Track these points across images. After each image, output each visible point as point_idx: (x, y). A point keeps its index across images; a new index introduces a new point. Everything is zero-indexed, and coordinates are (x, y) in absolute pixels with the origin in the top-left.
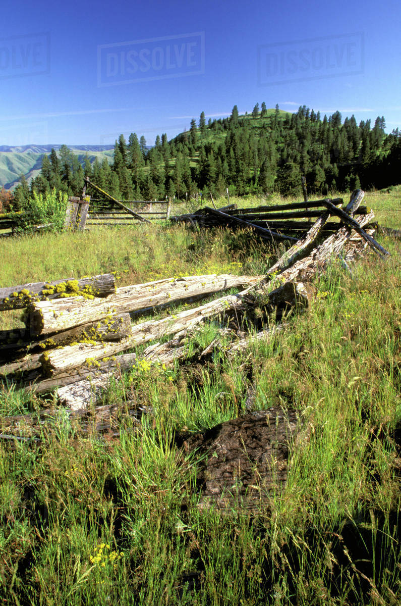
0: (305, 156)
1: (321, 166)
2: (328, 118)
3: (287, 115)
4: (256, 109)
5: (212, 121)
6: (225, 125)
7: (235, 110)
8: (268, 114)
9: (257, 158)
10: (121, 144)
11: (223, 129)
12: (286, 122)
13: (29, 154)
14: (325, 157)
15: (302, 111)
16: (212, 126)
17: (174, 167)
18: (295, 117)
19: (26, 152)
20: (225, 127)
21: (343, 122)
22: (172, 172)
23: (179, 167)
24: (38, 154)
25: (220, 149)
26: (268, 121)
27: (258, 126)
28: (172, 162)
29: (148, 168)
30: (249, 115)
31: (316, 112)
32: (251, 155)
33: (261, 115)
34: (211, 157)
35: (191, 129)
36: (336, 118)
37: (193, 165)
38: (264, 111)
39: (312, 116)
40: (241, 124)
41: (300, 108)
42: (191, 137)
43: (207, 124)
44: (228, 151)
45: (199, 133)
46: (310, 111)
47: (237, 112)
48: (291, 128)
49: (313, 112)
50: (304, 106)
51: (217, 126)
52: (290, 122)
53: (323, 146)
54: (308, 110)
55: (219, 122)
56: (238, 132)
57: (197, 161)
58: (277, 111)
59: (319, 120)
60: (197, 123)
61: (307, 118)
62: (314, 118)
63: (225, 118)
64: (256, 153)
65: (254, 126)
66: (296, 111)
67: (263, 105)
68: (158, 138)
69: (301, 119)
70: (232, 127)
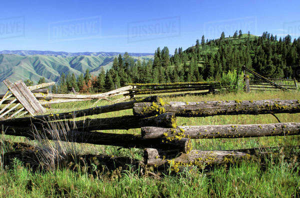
0: (270, 62)
1: (281, 68)
2: (282, 39)
3: (255, 37)
4: (235, 34)
5: (209, 40)
6: (217, 43)
7: (223, 34)
8: (243, 37)
9: (239, 62)
10: (158, 52)
11: (215, 45)
12: (255, 42)
13: (100, 57)
14: (283, 62)
15: (265, 35)
16: (209, 43)
17: (189, 67)
18: (261, 39)
19: (98, 56)
20: (217, 44)
21: (292, 41)
22: (187, 69)
23: (192, 66)
24: (105, 57)
25: (216, 56)
26: (243, 41)
27: (237, 43)
28: (188, 63)
29: (173, 66)
30: (231, 37)
31: (274, 36)
32: (236, 60)
33: (239, 37)
34: (211, 61)
35: (196, 45)
36: (288, 39)
37: (200, 65)
38: (241, 35)
39: (271, 38)
40: (227, 42)
41: (264, 33)
42: (196, 50)
43: (206, 42)
44: (221, 58)
45: (201, 48)
46: (271, 35)
47: (224, 36)
48: (258, 45)
49: (272, 36)
50: (267, 32)
51: (212, 43)
52: (257, 41)
53: (280, 56)
54: (269, 34)
55: (213, 41)
56: (226, 47)
57: (203, 63)
58: (249, 35)
59: (276, 40)
60: (200, 42)
61: (268, 39)
62: (273, 39)
63: (217, 39)
64: (239, 59)
65: (234, 43)
66: (261, 35)
67: (240, 31)
68: (176, 50)
69: (265, 39)
70: (221, 44)
